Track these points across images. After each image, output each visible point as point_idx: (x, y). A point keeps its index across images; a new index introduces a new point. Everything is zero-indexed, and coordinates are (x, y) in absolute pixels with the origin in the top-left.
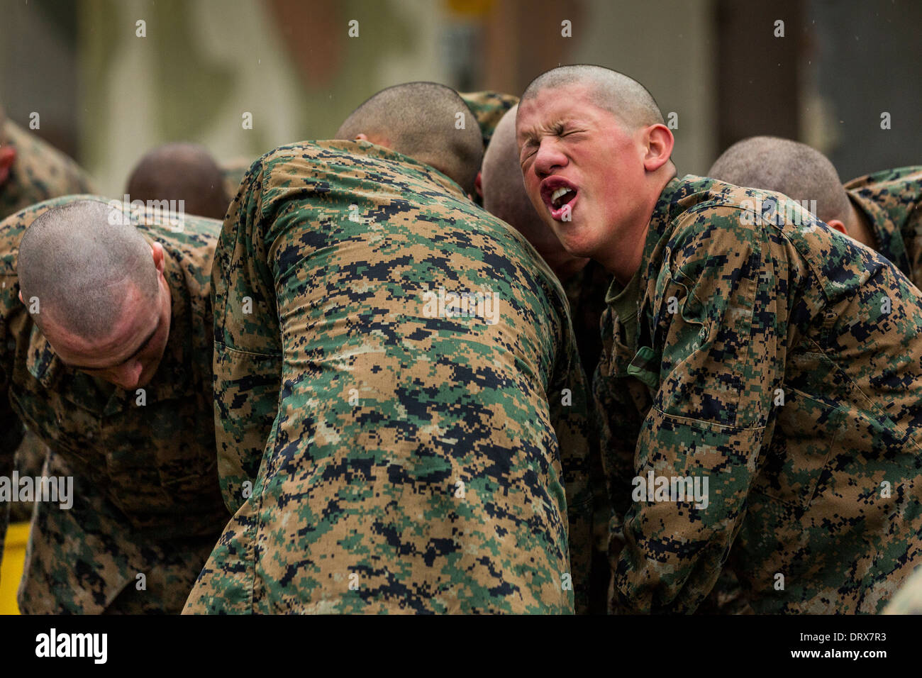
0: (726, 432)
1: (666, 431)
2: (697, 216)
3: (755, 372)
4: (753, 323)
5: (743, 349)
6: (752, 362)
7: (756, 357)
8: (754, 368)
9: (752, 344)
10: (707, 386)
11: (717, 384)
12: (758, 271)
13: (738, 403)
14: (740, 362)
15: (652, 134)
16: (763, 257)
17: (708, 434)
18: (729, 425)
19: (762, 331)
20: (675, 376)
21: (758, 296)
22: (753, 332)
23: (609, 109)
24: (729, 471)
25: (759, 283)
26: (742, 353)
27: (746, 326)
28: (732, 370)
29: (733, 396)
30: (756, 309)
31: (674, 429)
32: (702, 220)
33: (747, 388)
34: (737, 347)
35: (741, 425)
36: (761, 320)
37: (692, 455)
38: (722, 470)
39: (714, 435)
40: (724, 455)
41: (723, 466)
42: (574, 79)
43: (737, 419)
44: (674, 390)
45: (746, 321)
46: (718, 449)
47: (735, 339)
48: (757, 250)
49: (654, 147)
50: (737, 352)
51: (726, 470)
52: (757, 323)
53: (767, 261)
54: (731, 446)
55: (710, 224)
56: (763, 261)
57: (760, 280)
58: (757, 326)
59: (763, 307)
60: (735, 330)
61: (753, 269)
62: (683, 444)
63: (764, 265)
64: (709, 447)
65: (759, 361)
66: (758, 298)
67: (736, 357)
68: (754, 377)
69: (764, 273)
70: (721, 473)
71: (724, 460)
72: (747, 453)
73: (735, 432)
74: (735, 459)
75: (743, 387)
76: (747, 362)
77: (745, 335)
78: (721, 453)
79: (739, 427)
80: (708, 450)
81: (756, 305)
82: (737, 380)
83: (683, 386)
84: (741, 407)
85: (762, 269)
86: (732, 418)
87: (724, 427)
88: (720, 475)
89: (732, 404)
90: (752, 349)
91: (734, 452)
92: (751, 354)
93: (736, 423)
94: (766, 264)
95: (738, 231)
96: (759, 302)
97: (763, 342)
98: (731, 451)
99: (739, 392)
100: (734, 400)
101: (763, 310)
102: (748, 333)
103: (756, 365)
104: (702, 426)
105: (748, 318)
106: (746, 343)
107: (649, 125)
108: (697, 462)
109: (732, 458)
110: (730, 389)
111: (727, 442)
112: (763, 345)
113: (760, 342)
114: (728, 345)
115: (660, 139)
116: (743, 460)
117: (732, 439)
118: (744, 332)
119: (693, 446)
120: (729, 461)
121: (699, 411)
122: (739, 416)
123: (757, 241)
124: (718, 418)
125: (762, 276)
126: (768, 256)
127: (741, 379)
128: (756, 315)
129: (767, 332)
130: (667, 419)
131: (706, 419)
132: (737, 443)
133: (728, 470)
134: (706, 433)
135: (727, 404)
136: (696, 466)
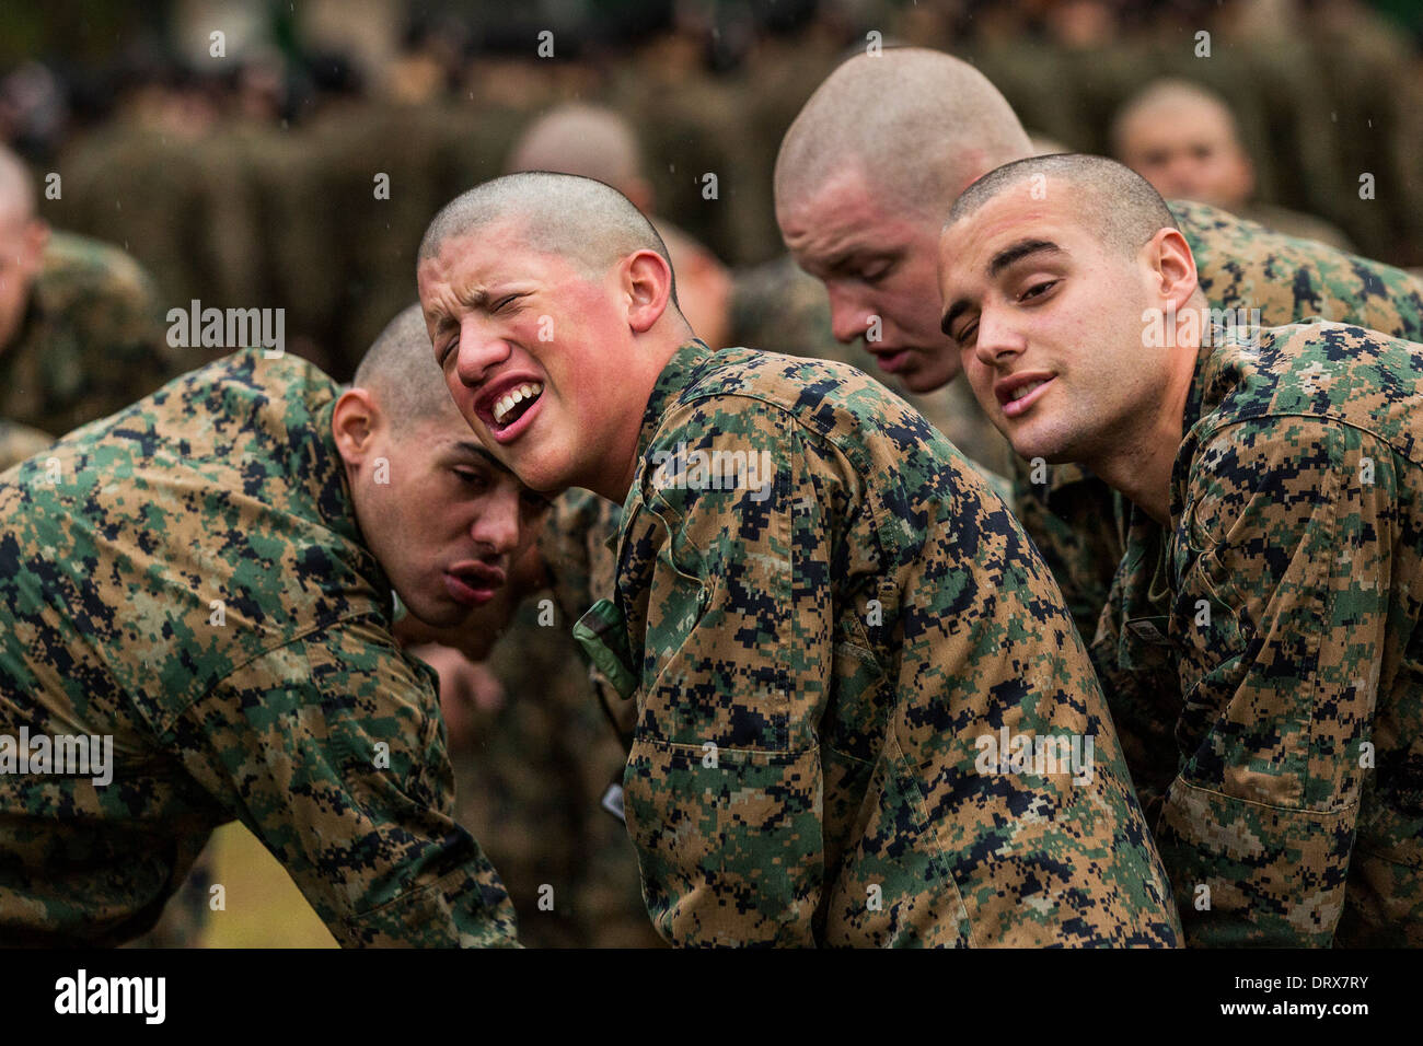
0: (778, 763)
1: (679, 772)
2: (694, 412)
3: (808, 659)
4: (795, 580)
5: (786, 624)
6: (800, 643)
7: (806, 635)
8: (807, 654)
9: (797, 614)
10: (736, 691)
11: (752, 687)
12: (789, 498)
13: (788, 714)
14: (783, 647)
15: (633, 269)
16: (796, 475)
17: (748, 769)
18: (780, 749)
19: (810, 592)
20: (669, 680)
21: (794, 537)
22: (797, 596)
23: (558, 251)
24: (789, 825)
25: (793, 517)
26: (784, 632)
27: (784, 588)
28: (774, 660)
29: (780, 702)
30: (795, 559)
31: (691, 767)
32: (700, 418)
33: (799, 687)
34: (776, 622)
35: (798, 746)
36: (806, 575)
37: (725, 808)
38: (777, 824)
39: (758, 770)
40: (777, 800)
41: (779, 817)
42: (492, 214)
43: (791, 738)
44: (674, 702)
45: (785, 578)
46: (767, 792)
47: (773, 609)
48: (784, 467)
49: (641, 287)
50: (777, 630)
51: (784, 824)
52: (801, 580)
53: (803, 481)
54: (788, 783)
55: (711, 426)
56: (796, 483)
57: (795, 513)
58: (801, 586)
59: (806, 552)
60: (770, 594)
61: (782, 496)
62: (708, 791)
63: (798, 489)
64: (751, 791)
65: (813, 641)
66: (796, 540)
67: (776, 639)
68: (808, 668)
69: (799, 501)
70: (777, 829)
71: (778, 808)
72: (810, 790)
73: (790, 761)
74: (795, 803)
75: (792, 687)
76: (794, 645)
77: (784, 602)
78: (772, 797)
79: (796, 750)
80: (751, 797)
81: (794, 553)
82: (783, 676)
83: (690, 693)
84: (794, 719)
85: (796, 495)
86: (782, 739)
87: (771, 755)
88: (776, 835)
89: (780, 716)
90: (798, 623)
91: (793, 792)
92: (798, 630)
93: (791, 745)
94: (802, 487)
95: (755, 435)
96: (799, 547)
97: (815, 610)
98: (789, 791)
99: (788, 695)
100: (781, 709)
101: (807, 559)
102: (789, 599)
103: (808, 648)
104: (735, 758)
105: (787, 573)
106: (788, 615)
107: (627, 255)
108: (736, 817)
109: (791, 802)
110: (774, 691)
111: (781, 779)
112: (816, 614)
113: (810, 610)
114: (762, 619)
115: (648, 273)
116: (807, 804)
117: (788, 771)
118: (783, 597)
119: (726, 793)
120: (787, 809)
121: (728, 734)
122: (792, 733)
123: (784, 453)
124: (762, 742)
125: (797, 507)
126: (803, 473)
127: (788, 674)
128: (796, 568)
129: (820, 594)
130: (679, 752)
131: (741, 745)
132: (796, 777)
133: (787, 823)
134: (744, 768)
135: (772, 717)
136: (734, 824)
